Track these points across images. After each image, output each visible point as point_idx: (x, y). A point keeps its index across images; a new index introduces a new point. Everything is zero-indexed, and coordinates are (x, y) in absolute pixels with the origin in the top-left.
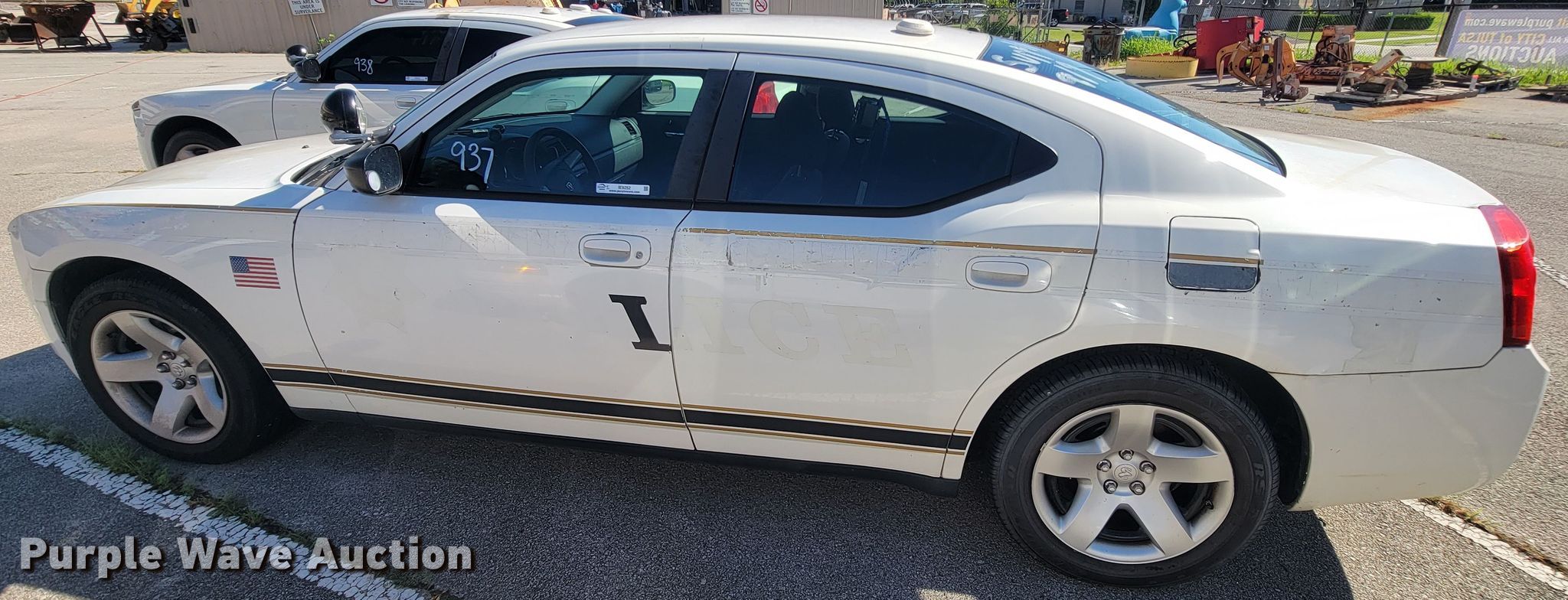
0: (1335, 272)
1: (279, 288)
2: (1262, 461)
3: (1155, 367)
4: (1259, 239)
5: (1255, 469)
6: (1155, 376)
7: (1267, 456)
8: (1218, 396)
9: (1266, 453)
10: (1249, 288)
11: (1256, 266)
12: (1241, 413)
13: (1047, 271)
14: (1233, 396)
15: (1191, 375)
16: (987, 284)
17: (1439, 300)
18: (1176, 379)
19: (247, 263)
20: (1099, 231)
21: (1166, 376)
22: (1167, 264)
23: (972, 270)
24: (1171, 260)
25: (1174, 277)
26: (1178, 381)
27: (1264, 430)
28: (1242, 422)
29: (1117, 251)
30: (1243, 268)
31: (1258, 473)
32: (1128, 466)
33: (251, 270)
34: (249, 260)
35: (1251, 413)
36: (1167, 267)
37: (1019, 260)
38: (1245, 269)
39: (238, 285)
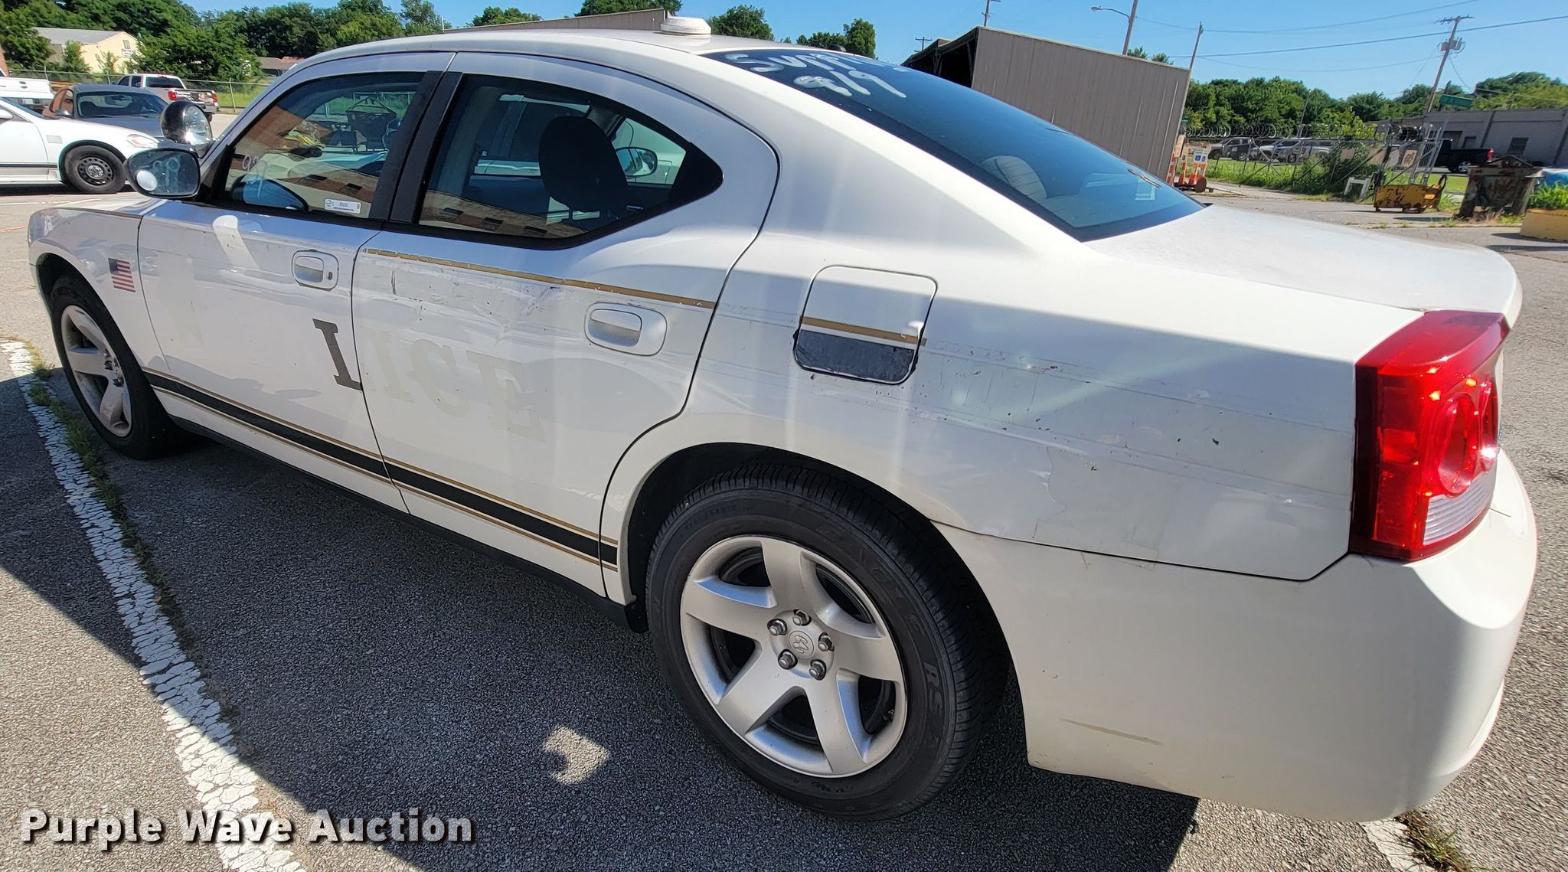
0: (1034, 371)
1: (134, 291)
2: (934, 661)
3: (798, 488)
4: (929, 308)
5: (927, 672)
6: (795, 501)
7: (944, 657)
8: (873, 546)
9: (942, 650)
10: (897, 378)
11: (913, 347)
12: (904, 580)
13: (661, 327)
14: (895, 552)
15: (841, 509)
16: (609, 341)
17: (1217, 443)
18: (820, 510)
19: (117, 265)
20: (728, 277)
21: (808, 503)
22: (798, 331)
23: (591, 318)
24: (804, 327)
25: (802, 350)
26: (822, 514)
27: (940, 615)
28: (903, 594)
29: (741, 307)
30: (895, 348)
31: (930, 678)
32: (805, 636)
33: (120, 272)
34: (118, 263)
35: (921, 582)
36: (796, 336)
37: (632, 310)
38: (898, 350)
39: (115, 287)
